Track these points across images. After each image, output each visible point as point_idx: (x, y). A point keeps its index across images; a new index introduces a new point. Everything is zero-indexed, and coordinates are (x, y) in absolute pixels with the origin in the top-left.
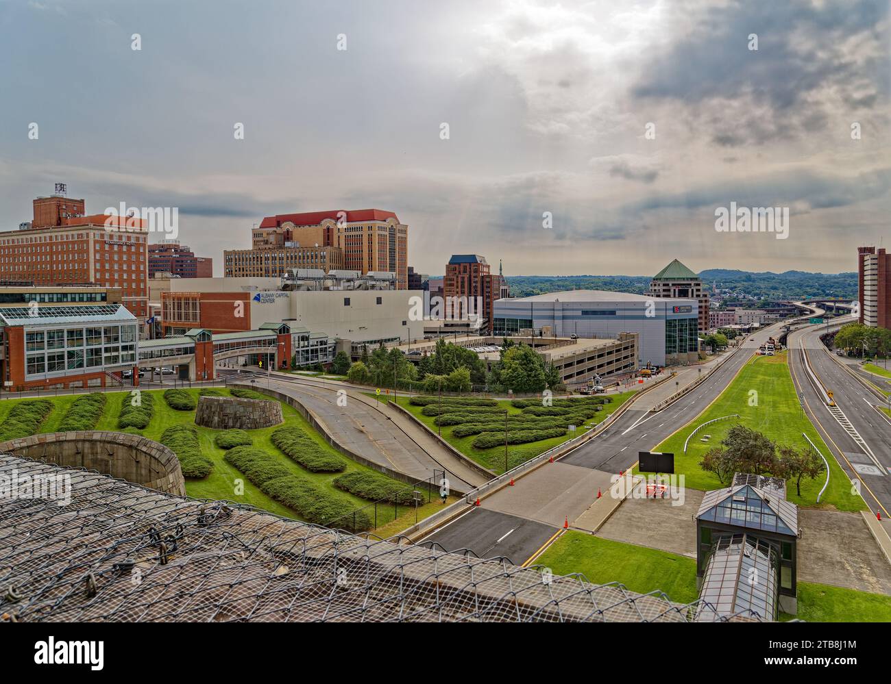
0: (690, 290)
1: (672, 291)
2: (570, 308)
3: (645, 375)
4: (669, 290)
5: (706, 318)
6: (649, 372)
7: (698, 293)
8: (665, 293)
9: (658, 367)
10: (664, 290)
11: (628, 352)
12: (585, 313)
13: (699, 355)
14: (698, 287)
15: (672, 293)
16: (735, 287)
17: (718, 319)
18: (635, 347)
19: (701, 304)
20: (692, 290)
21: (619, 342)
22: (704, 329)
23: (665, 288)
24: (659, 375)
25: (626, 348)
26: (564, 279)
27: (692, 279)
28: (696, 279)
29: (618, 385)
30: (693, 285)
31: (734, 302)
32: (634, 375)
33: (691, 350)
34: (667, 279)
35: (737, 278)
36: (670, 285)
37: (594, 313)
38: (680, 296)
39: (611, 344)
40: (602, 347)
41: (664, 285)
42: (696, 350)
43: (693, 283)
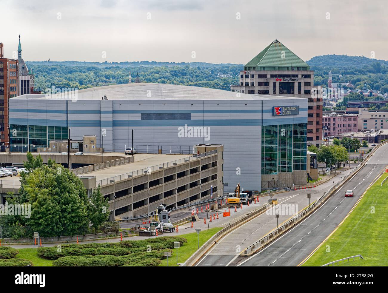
0: (296, 84)
1: (271, 84)
2: (122, 109)
3: (232, 205)
4: (267, 84)
5: (318, 123)
6: (238, 200)
7: (308, 88)
8: (262, 88)
9: (250, 194)
10: (260, 84)
11: (208, 173)
12: (146, 116)
13: (308, 174)
14: (307, 80)
15: (271, 89)
16: (359, 80)
17: (334, 124)
18: (219, 166)
19: (311, 104)
20: (300, 84)
21: (195, 159)
22: (315, 138)
23: (262, 80)
24: (253, 205)
25: (205, 167)
26: (116, 66)
27: (298, 68)
28: (305, 68)
29: (194, 220)
30: (300, 76)
31: (358, 100)
32: (217, 205)
33: (297, 168)
34: (264, 68)
35: (361, 67)
36: (269, 76)
37: (160, 116)
38: (281, 92)
39: (183, 162)
40: (170, 165)
41: (260, 76)
42: (304, 167)
43: (300, 74)
